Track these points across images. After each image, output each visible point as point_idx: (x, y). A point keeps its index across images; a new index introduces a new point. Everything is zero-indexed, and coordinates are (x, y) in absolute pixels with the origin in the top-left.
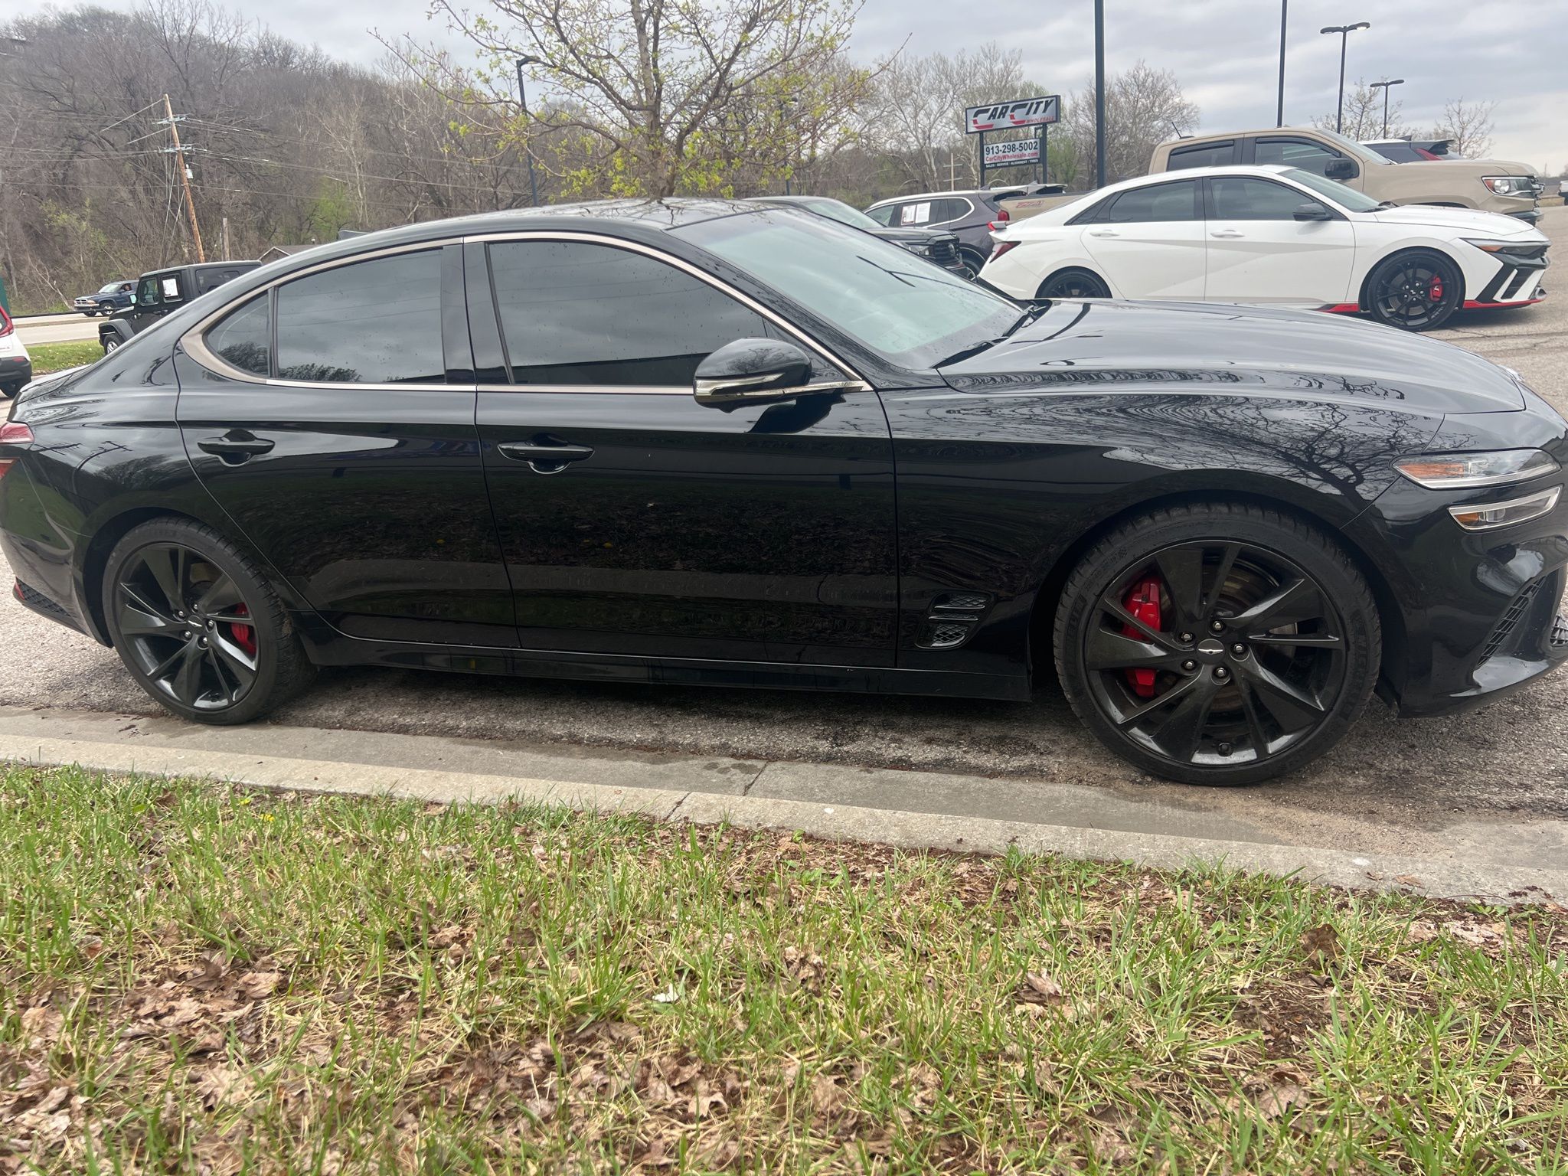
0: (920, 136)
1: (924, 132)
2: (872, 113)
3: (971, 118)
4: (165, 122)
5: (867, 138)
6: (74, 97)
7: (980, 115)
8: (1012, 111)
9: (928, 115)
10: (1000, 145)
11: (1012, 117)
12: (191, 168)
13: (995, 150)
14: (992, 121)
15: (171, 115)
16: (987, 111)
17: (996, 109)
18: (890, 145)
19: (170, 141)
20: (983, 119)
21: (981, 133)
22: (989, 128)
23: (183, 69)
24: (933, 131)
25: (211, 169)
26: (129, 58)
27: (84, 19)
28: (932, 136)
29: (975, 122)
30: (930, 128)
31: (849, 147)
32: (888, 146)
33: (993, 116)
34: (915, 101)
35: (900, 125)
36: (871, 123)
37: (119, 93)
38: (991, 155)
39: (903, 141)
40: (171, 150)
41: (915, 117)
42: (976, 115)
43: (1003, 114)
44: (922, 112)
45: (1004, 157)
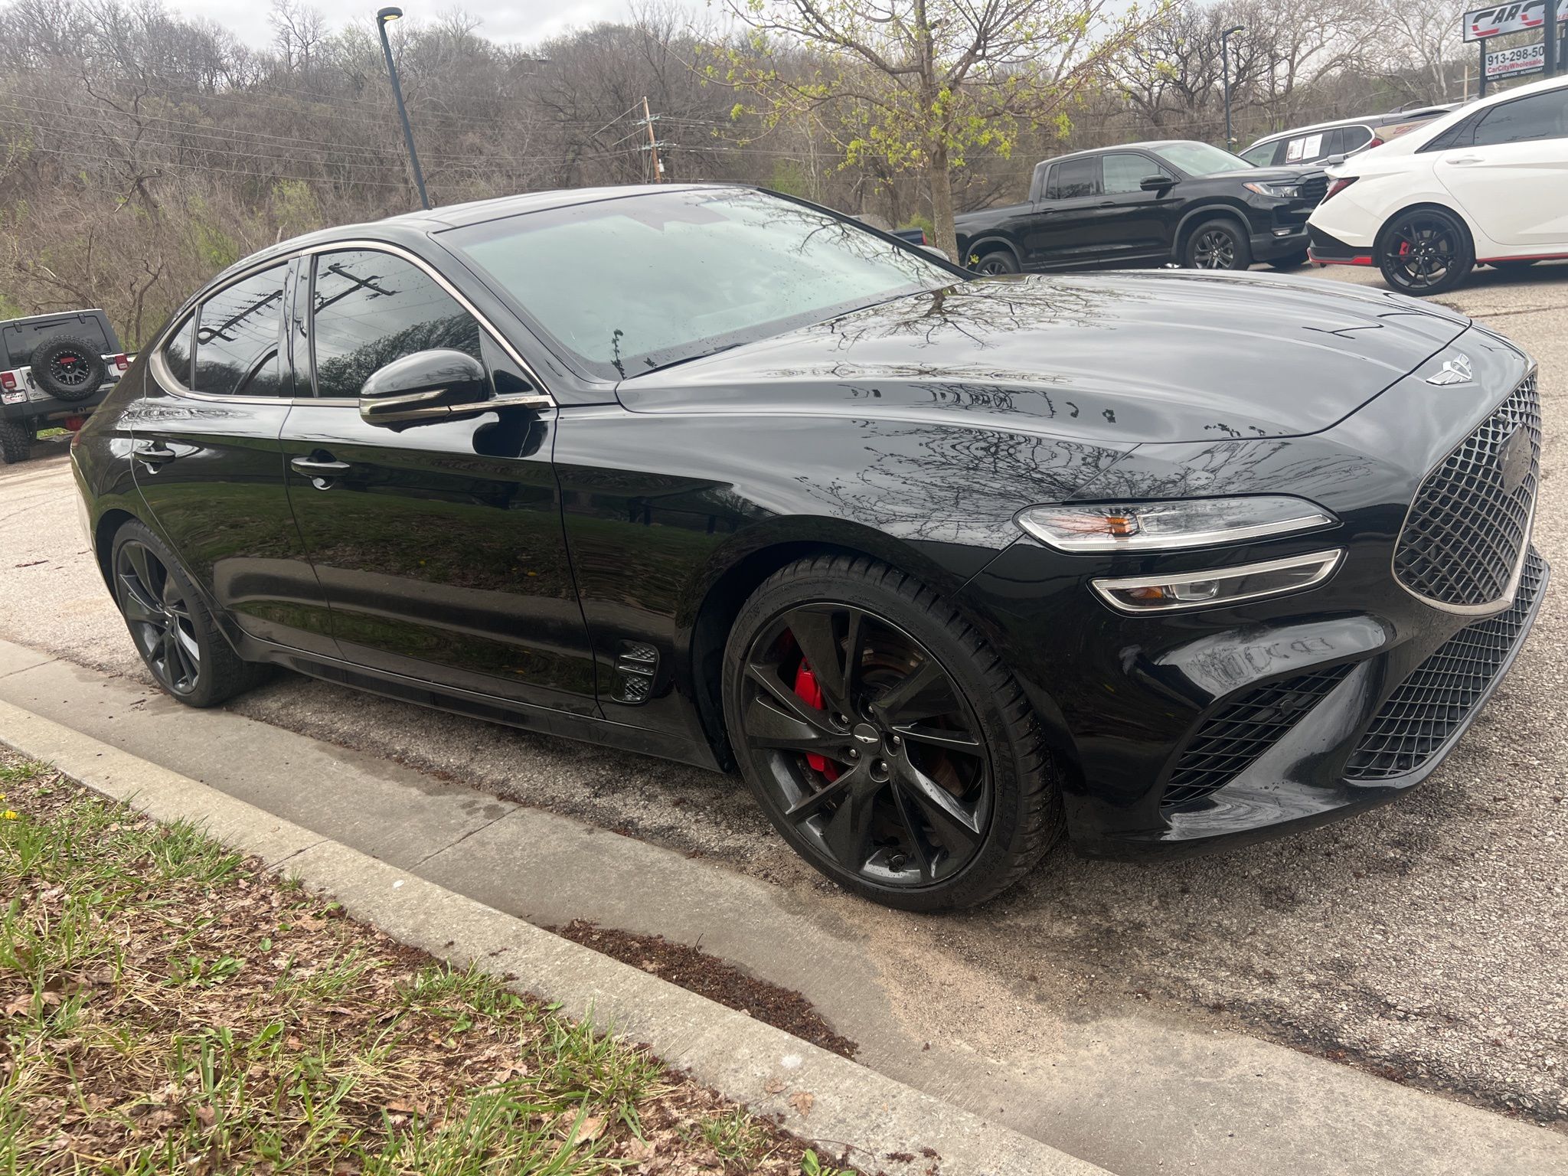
0: (1427, 50)
1: (1433, 45)
2: (1366, 29)
3: (1470, 23)
4: (643, 122)
5: (1359, 58)
6: (576, 108)
7: (1482, 20)
8: (1526, 9)
9: (1438, 25)
10: (1507, 53)
11: (1524, 18)
12: (663, 162)
13: (1501, 58)
14: (1497, 25)
15: (648, 115)
16: (1491, 14)
17: (1503, 11)
18: (1389, 65)
19: (647, 141)
20: (1485, 24)
21: (1483, 41)
22: (1494, 34)
23: (660, 73)
24: (1445, 43)
25: (682, 162)
26: (617, 67)
27: (595, 35)
28: (1442, 48)
29: (1475, 28)
30: (1441, 39)
31: (1336, 72)
32: (1385, 65)
33: (1499, 19)
34: (1422, 10)
35: (1401, 38)
36: (1364, 40)
37: (608, 101)
38: (1495, 65)
39: (1405, 57)
40: (647, 148)
41: (1422, 28)
42: (1476, 21)
43: (1512, 15)
44: (1432, 22)
45: (1512, 66)
